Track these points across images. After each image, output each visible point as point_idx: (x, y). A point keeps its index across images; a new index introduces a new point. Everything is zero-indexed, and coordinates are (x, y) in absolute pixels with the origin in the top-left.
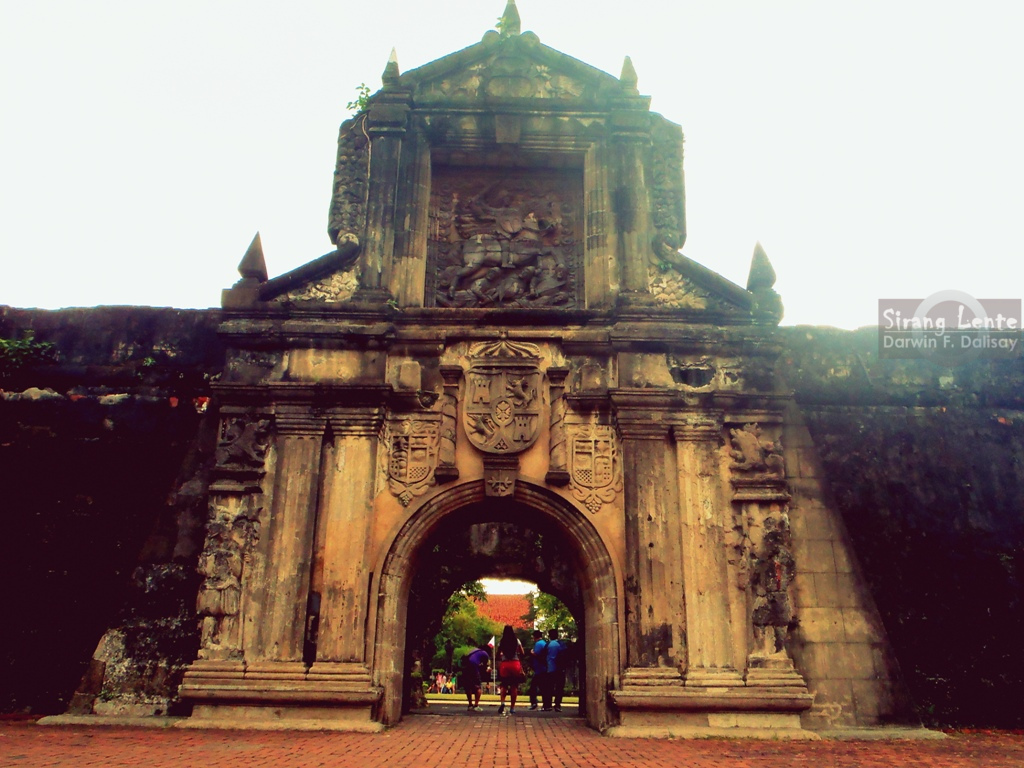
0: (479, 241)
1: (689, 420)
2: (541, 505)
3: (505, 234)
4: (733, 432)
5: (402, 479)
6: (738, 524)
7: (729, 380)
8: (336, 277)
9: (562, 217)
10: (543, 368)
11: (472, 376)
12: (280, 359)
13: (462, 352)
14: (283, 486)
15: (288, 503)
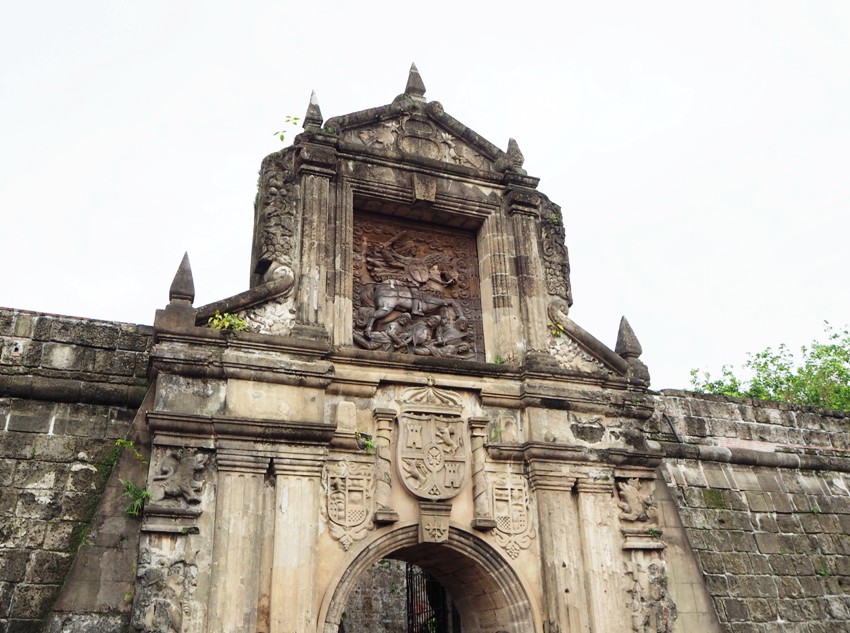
0: (392, 286)
1: (591, 475)
2: (466, 551)
3: (415, 282)
4: (620, 484)
5: (341, 522)
6: (630, 570)
7: (613, 437)
8: (270, 308)
9: (459, 272)
10: (465, 417)
11: (404, 420)
12: (216, 390)
13: (392, 395)
14: (225, 527)
15: (231, 546)
